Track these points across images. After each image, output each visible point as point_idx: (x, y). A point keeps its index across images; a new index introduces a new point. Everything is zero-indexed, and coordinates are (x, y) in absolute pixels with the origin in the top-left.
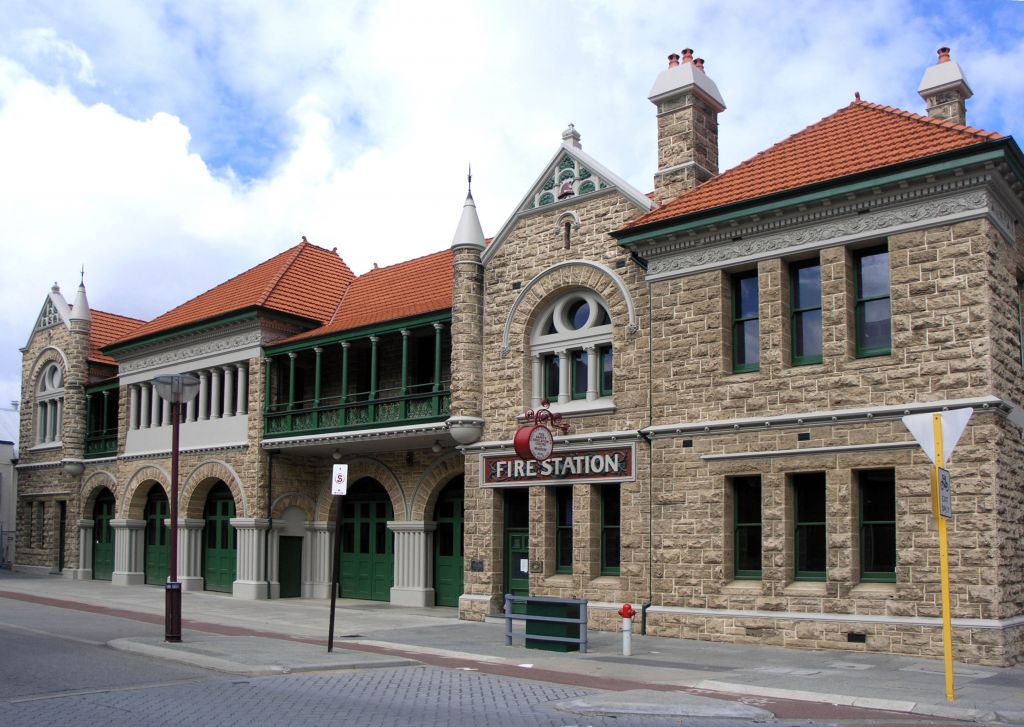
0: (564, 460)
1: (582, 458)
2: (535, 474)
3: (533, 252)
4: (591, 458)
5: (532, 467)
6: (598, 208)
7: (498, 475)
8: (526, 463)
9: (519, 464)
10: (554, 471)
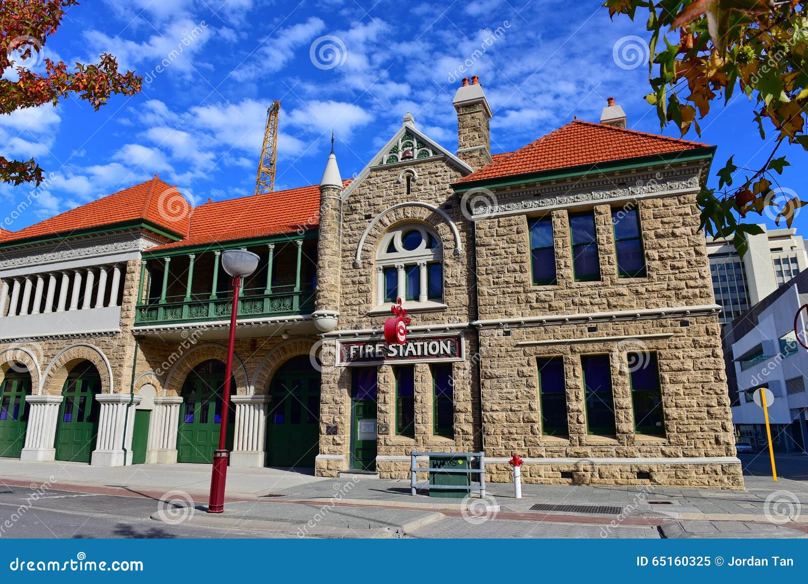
0: (407, 345)
1: (422, 343)
2: (383, 355)
3: (381, 194)
4: (428, 344)
6: (431, 168)
7: (351, 356)
8: (375, 347)
9: (369, 348)
10: (399, 353)
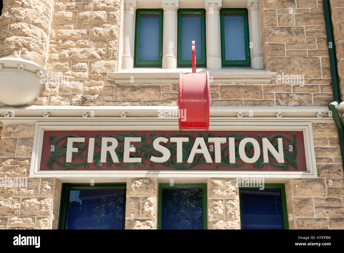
0: (192, 141)
1: (223, 141)
2: (139, 160)
4: (237, 142)
5: (133, 150)
7: (69, 159)
9: (109, 144)
10: (174, 157)
